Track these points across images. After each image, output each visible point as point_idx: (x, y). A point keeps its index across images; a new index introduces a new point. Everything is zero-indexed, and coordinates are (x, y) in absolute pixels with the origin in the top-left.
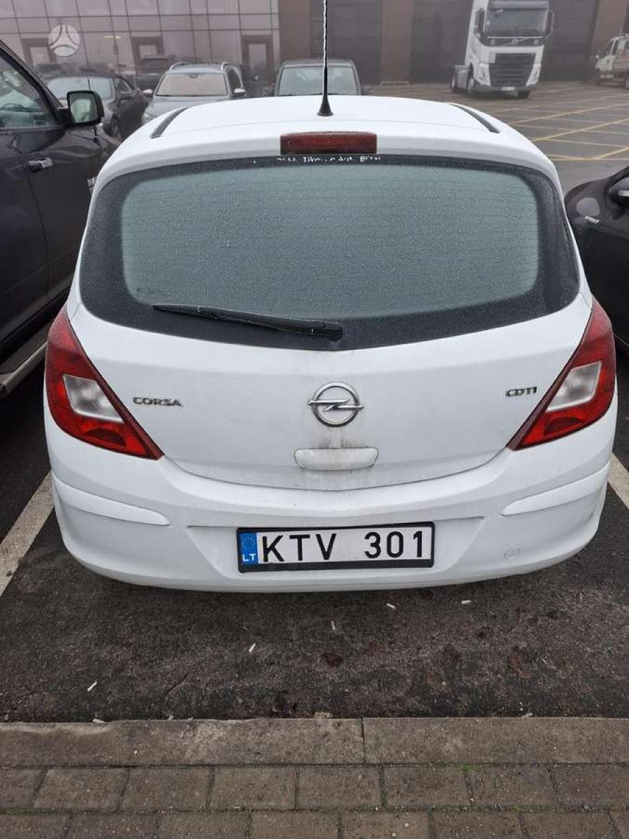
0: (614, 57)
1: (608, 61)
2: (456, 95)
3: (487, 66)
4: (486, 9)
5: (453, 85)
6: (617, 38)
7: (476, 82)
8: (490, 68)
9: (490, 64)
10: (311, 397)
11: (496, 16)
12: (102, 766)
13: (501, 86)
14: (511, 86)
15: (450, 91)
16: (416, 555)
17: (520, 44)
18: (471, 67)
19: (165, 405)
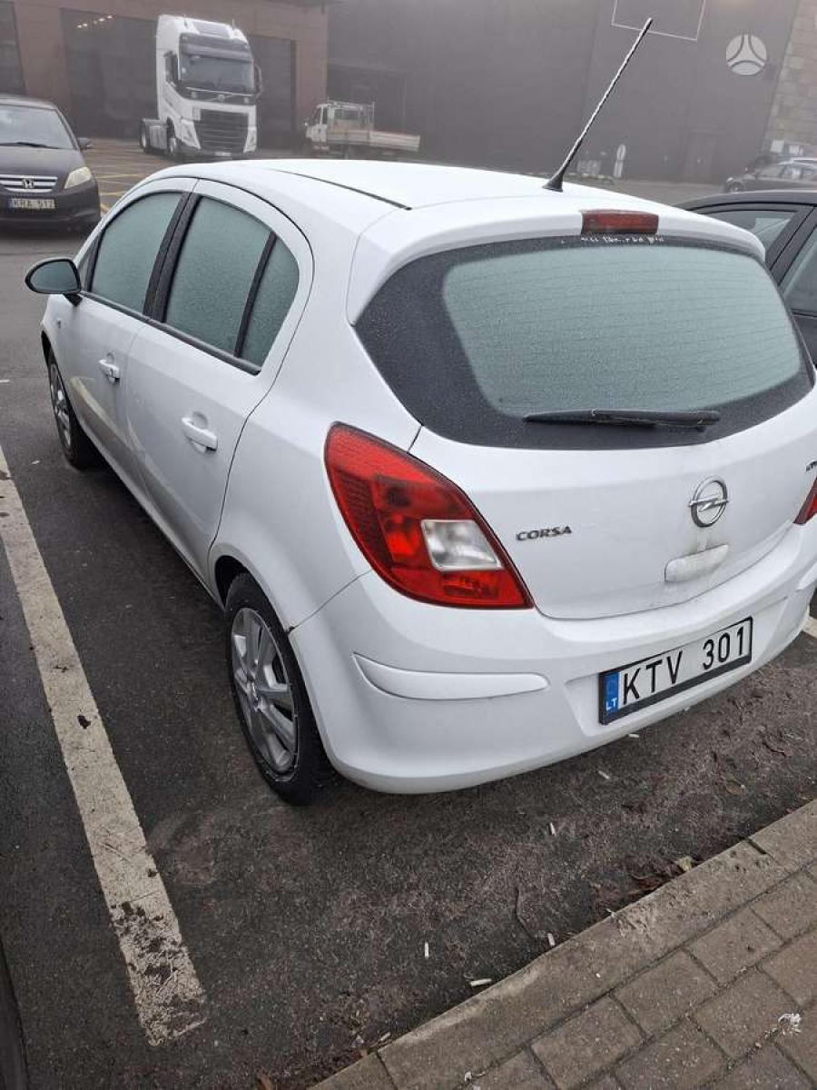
0: (325, 126)
1: (320, 130)
2: (149, 157)
3: (192, 124)
4: (176, 51)
5: (144, 143)
6: (326, 105)
7: (180, 143)
8: (196, 126)
9: (195, 122)
10: (692, 497)
11: (192, 62)
12: (581, 1009)
13: (215, 150)
14: (227, 151)
15: (142, 150)
16: (738, 653)
17: (229, 101)
18: (169, 123)
19: (554, 535)
